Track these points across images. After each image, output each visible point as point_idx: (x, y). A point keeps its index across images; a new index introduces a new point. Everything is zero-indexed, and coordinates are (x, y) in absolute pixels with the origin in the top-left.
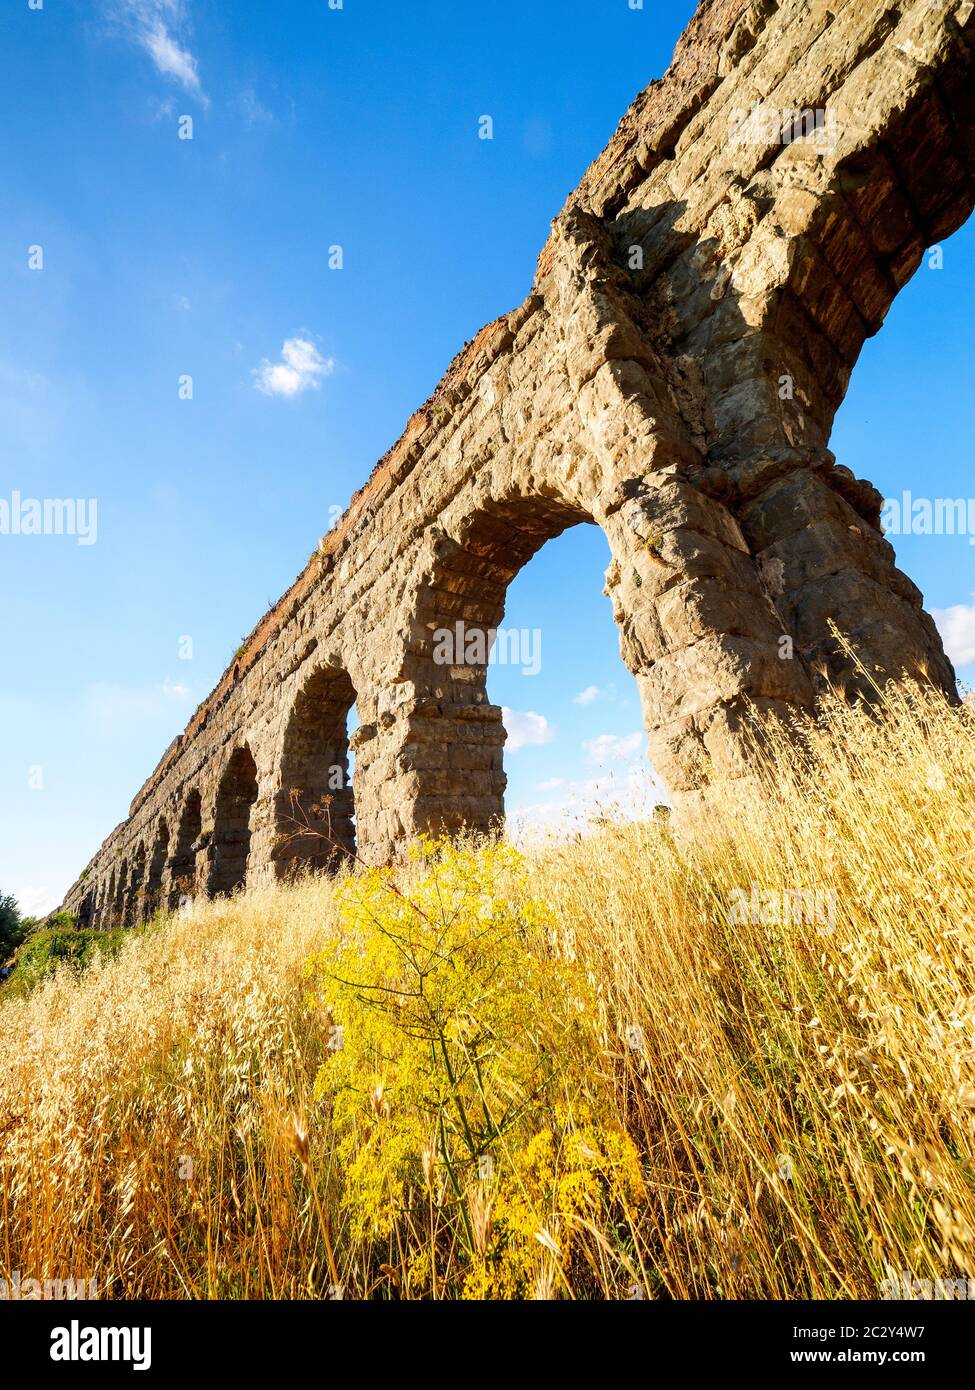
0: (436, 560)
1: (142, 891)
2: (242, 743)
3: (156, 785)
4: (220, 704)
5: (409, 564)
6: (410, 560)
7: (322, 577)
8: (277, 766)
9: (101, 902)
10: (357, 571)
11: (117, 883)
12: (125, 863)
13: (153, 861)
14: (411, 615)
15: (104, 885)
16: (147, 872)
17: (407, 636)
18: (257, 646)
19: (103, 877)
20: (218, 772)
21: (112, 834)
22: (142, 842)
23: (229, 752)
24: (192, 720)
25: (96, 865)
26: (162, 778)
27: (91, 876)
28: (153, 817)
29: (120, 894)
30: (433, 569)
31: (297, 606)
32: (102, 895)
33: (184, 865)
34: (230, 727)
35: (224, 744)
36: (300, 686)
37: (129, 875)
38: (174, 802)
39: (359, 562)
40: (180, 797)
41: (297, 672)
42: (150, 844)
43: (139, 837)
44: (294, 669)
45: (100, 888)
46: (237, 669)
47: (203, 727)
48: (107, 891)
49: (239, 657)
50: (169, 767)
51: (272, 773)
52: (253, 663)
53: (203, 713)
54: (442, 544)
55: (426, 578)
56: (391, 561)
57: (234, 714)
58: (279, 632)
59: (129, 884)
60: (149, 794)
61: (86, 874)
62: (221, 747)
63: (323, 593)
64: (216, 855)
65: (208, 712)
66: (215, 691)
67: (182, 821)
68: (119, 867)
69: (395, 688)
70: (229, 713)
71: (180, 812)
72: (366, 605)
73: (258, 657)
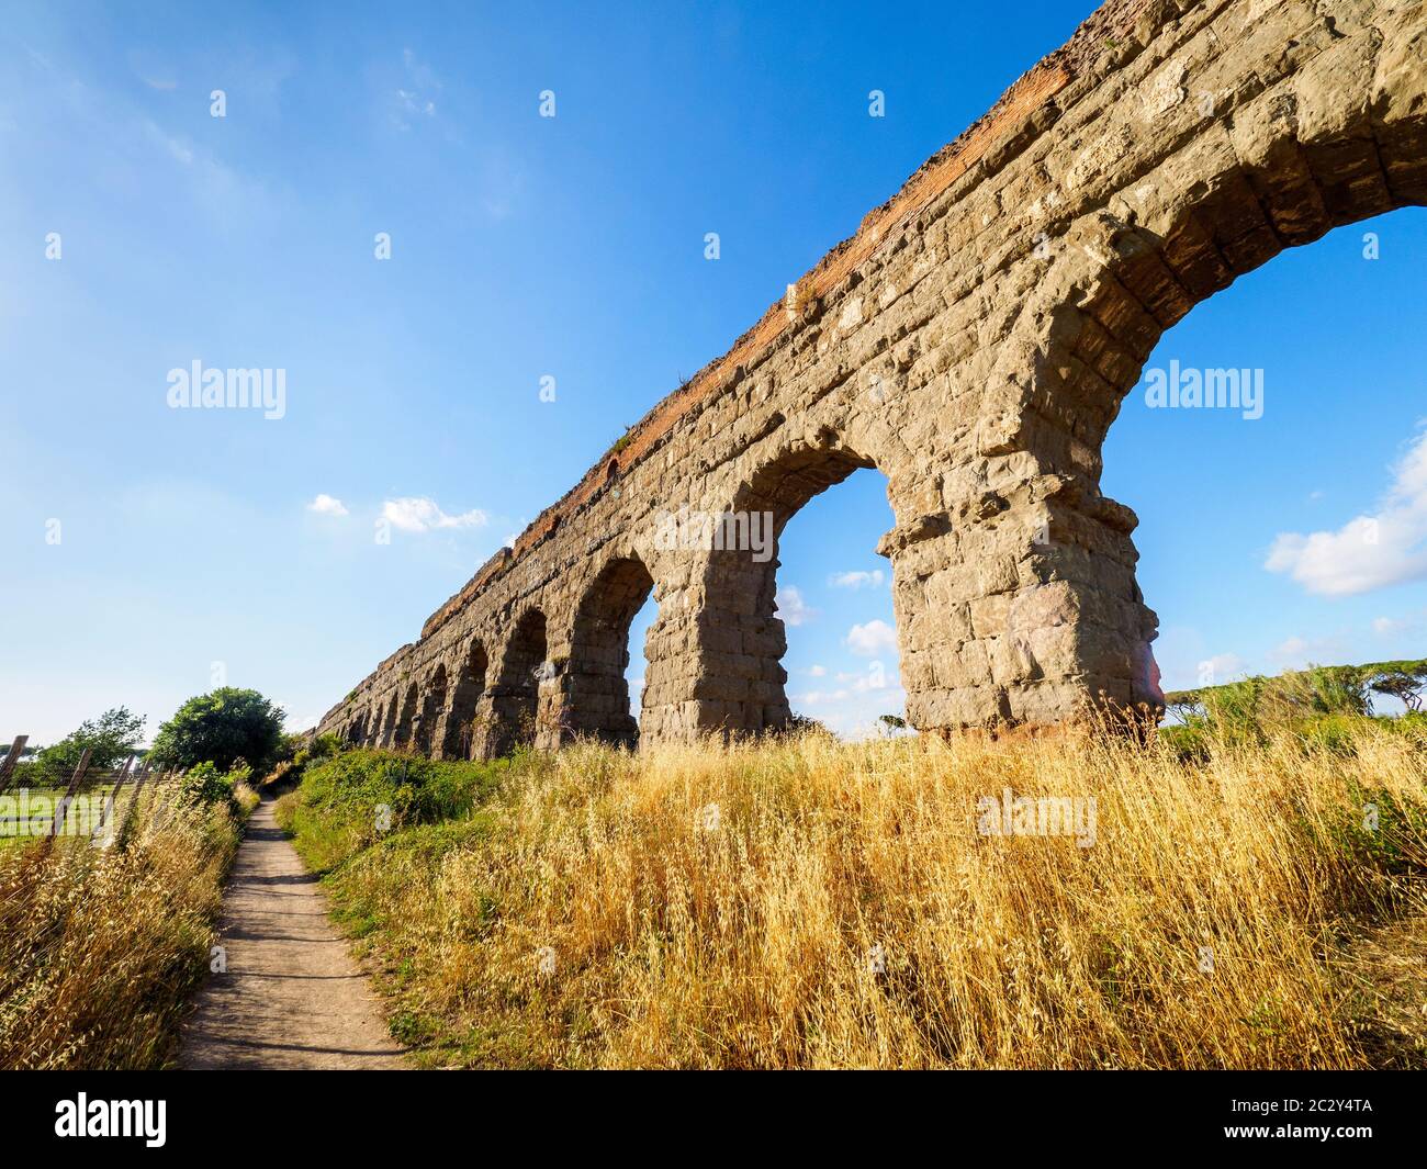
0: (1112, 264)
1: (442, 720)
2: (626, 552)
3: (466, 602)
4: (583, 508)
5: (1030, 278)
6: (1037, 271)
7: (798, 330)
8: (698, 577)
9: (376, 727)
10: (880, 311)
11: (400, 709)
12: (414, 688)
13: (457, 688)
14: (1038, 351)
15: (380, 709)
16: (449, 701)
17: (1029, 383)
18: (657, 431)
19: (380, 700)
20: (578, 587)
21: (394, 656)
22: (442, 667)
23: (599, 561)
24: (530, 529)
25: (369, 688)
26: (478, 595)
27: (362, 699)
28: (462, 638)
29: (406, 721)
30: (1099, 277)
31: (741, 375)
32: (378, 721)
33: (517, 695)
34: (601, 533)
35: (591, 553)
36: (747, 476)
37: (420, 701)
38: (497, 622)
39: (884, 300)
40: (508, 617)
41: (739, 460)
42: (456, 668)
43: (437, 661)
44: (736, 453)
45: (374, 713)
46: (614, 464)
47: (551, 535)
48: (385, 717)
49: (620, 448)
50: (488, 582)
51: (684, 588)
52: (649, 454)
53: (551, 518)
54: (1125, 235)
55: (1076, 293)
56: (980, 281)
57: (608, 518)
58: (701, 412)
59: (420, 711)
60: (453, 614)
61: (353, 696)
62: (584, 560)
63: (794, 353)
64: (571, 687)
65: (558, 520)
66: (571, 493)
67: (509, 645)
68: (403, 692)
69: (985, 464)
70: (600, 518)
71: (507, 635)
72: (912, 351)
73: (657, 446)
